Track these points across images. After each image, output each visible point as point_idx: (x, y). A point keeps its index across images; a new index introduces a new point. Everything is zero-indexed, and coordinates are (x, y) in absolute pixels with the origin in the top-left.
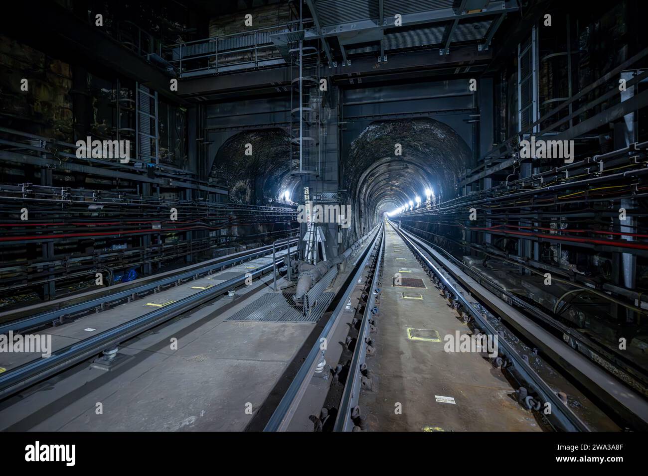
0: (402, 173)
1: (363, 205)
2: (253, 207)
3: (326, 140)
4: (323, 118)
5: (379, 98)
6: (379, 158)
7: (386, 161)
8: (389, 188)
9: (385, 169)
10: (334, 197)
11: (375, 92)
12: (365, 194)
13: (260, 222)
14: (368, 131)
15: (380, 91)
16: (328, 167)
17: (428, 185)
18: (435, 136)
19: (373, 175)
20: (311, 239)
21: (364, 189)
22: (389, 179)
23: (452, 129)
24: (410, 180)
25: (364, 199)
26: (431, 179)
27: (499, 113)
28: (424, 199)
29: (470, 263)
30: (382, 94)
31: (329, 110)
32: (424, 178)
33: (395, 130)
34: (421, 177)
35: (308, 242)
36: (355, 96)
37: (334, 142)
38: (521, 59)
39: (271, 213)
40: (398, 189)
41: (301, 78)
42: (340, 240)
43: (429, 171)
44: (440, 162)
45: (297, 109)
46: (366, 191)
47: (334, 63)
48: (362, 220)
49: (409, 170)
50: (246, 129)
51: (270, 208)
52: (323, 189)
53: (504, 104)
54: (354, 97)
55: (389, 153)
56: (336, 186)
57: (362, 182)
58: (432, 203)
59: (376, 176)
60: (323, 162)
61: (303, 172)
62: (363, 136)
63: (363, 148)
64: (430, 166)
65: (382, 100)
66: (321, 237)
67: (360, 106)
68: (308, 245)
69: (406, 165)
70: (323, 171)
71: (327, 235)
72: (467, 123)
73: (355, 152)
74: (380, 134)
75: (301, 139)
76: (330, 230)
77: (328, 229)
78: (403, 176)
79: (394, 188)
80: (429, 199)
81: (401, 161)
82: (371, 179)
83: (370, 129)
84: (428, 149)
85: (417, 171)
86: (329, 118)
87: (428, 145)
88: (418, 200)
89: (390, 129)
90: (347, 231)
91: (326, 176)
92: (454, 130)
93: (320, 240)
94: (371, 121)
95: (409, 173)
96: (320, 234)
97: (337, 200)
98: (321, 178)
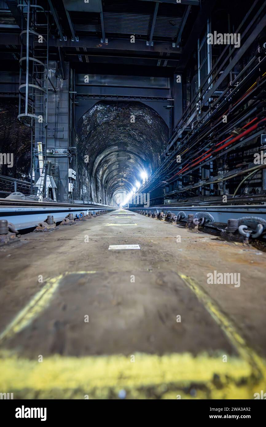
0: (127, 163)
1: (100, 184)
3: (58, 105)
4: (56, 87)
5: (105, 83)
6: (110, 146)
7: (115, 150)
8: (120, 179)
9: (115, 158)
10: (65, 152)
11: (101, 78)
12: (102, 177)
14: (96, 111)
15: (105, 78)
16: (59, 127)
18: (145, 122)
19: (106, 162)
21: (101, 173)
22: (120, 170)
23: (156, 112)
24: (132, 170)
25: (101, 180)
26: (146, 163)
27: (186, 104)
28: (142, 182)
30: (107, 80)
31: (61, 80)
32: (141, 166)
33: (118, 116)
34: (139, 165)
35: (39, 188)
37: (65, 107)
38: (200, 52)
40: (126, 180)
41: (28, 31)
42: (70, 190)
43: (144, 158)
44: (150, 148)
45: (24, 58)
47: (64, 37)
48: (99, 193)
49: (131, 161)
52: (55, 145)
53: (189, 98)
55: (117, 142)
57: (97, 164)
58: (146, 183)
59: (110, 163)
60: (56, 123)
61: (28, 115)
62: (93, 114)
63: (95, 129)
64: (144, 153)
65: (107, 85)
66: (51, 183)
67: (90, 87)
68: (39, 190)
69: (129, 155)
70: (55, 130)
71: (59, 184)
72: (166, 109)
73: (88, 129)
74: (107, 117)
75: (27, 85)
76: (61, 180)
77: (59, 179)
78: (128, 167)
79: (123, 179)
80: (144, 181)
81: (126, 151)
82: (106, 166)
83: (98, 109)
84: (142, 137)
85: (136, 160)
86: (61, 87)
87: (141, 133)
88: (138, 185)
89: (114, 114)
90: (81, 190)
91: (58, 134)
92: (158, 113)
93: (51, 185)
94: (98, 101)
95: (132, 163)
96: (51, 181)
97: (67, 155)
98: (53, 136)
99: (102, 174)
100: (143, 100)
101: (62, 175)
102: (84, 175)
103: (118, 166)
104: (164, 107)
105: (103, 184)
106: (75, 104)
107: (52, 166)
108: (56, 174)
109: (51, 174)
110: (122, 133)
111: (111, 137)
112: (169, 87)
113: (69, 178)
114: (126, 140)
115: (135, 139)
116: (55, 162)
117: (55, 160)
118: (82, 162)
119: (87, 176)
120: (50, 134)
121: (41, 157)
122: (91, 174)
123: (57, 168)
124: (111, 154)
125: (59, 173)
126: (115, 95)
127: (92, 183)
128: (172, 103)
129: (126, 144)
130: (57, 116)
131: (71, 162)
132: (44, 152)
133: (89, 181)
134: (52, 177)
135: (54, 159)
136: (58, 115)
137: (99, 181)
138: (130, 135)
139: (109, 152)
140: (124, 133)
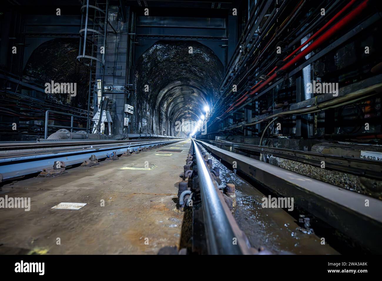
0: (191, 97)
1: (164, 116)
2: (74, 109)
4: (117, 29)
5: (164, 24)
6: (173, 81)
7: (178, 85)
8: (187, 111)
9: (180, 92)
10: (122, 89)
11: (161, 20)
12: (167, 109)
14: (156, 50)
15: (164, 19)
17: (206, 104)
18: (203, 59)
19: (171, 95)
21: (165, 106)
22: (185, 102)
23: (212, 51)
24: (197, 103)
25: (166, 113)
26: (208, 97)
30: (166, 22)
31: (122, 23)
32: (204, 99)
33: (178, 54)
34: (202, 99)
35: (96, 122)
36: (146, 21)
37: (124, 47)
40: (193, 112)
42: (126, 124)
43: (206, 93)
44: (210, 84)
46: (168, 107)
49: (195, 94)
52: (114, 82)
55: (179, 77)
57: (161, 98)
59: (174, 97)
60: (115, 62)
61: (85, 57)
62: (153, 53)
63: (156, 65)
64: (205, 88)
65: (165, 26)
66: (107, 118)
67: (150, 28)
68: (96, 124)
69: (192, 90)
70: (114, 68)
71: (115, 119)
72: (222, 47)
73: (149, 66)
74: (167, 55)
75: (86, 30)
76: (117, 115)
77: (116, 114)
78: (193, 100)
79: (190, 111)
80: (207, 114)
81: (188, 85)
82: (171, 99)
83: (158, 48)
84: (203, 73)
85: (199, 94)
86: (122, 29)
87: (202, 70)
88: (203, 117)
89: (174, 51)
90: (140, 123)
91: (116, 72)
92: (213, 52)
93: (106, 120)
94: (158, 41)
95: (196, 97)
96: (107, 115)
97: (125, 92)
98: (112, 74)
99: (167, 107)
100: (199, 39)
101: (119, 110)
102: (146, 109)
103: (183, 99)
104: (220, 46)
105: (168, 116)
106: (135, 44)
107: (110, 101)
108: (113, 109)
109: (108, 109)
110: (183, 69)
111: (173, 73)
112: (225, 27)
113: (125, 113)
114: (188, 75)
115: (196, 75)
116: (113, 98)
117: (113, 96)
118: (143, 96)
119: (149, 110)
120: (110, 72)
121: (99, 94)
122: (153, 107)
123: (114, 103)
124: (175, 88)
125: (115, 108)
126: (173, 35)
127: (154, 116)
128: (226, 42)
129: (188, 79)
131: (128, 98)
132: (103, 89)
133: (151, 114)
134: (108, 112)
135: (112, 95)
136: (117, 55)
137: (164, 113)
138: (191, 71)
139: (172, 86)
140: (185, 69)
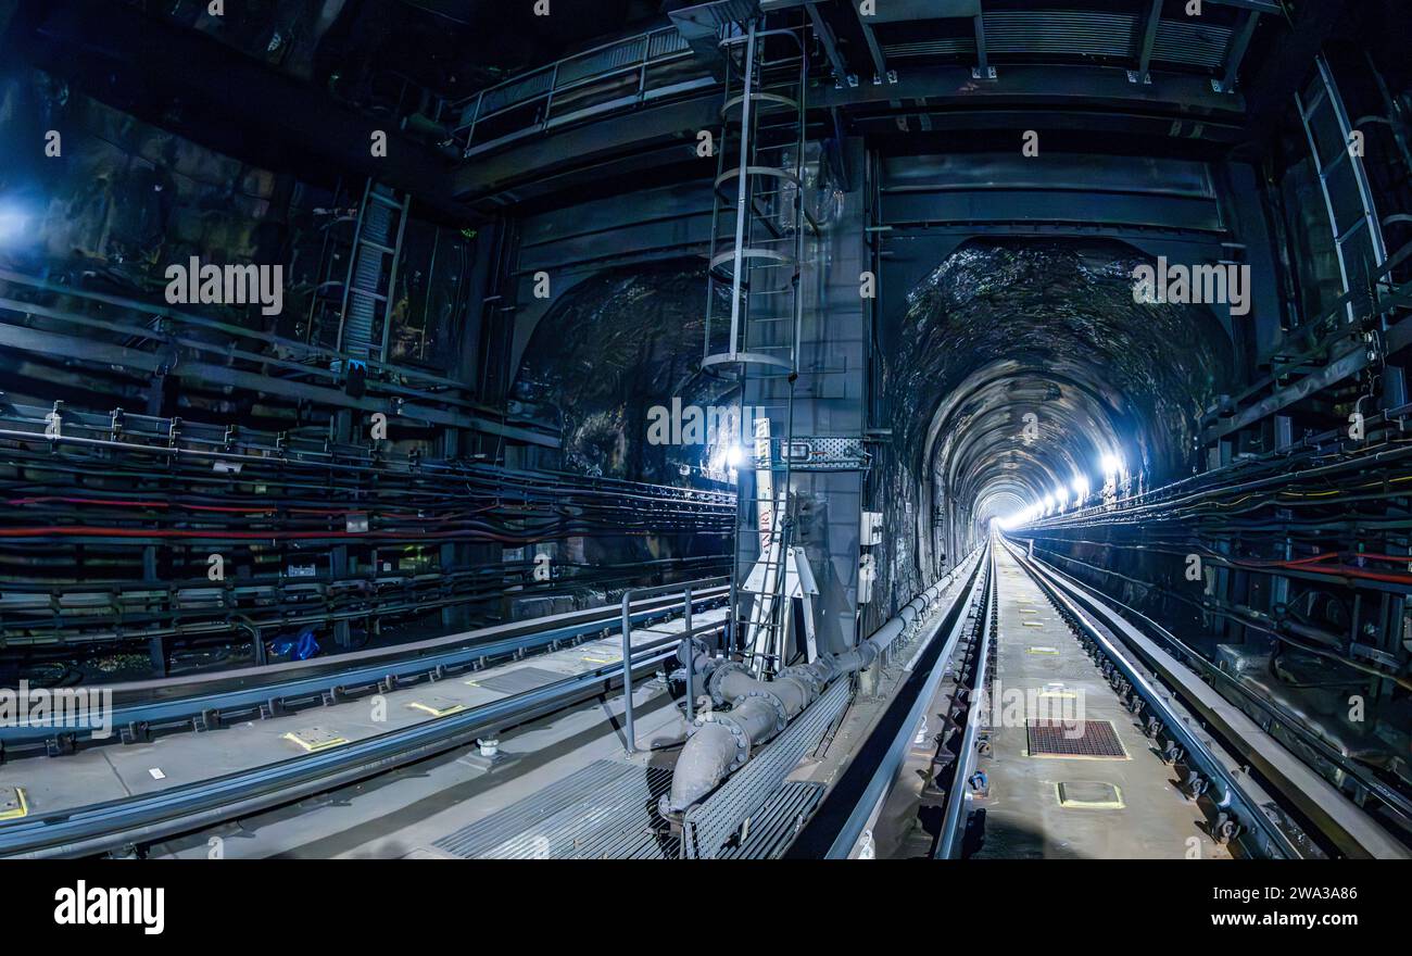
1: (941, 493)
2: (633, 486)
3: (828, 277)
4: (821, 217)
5: (984, 179)
6: (986, 362)
7: (1005, 372)
8: (1009, 453)
9: (1002, 396)
10: (851, 452)
11: (970, 165)
12: (949, 462)
13: (652, 530)
14: (956, 269)
15: (982, 163)
16: (832, 355)
17: (1110, 443)
19: (969, 409)
20: (770, 589)
21: (946, 450)
22: (1010, 427)
24: (1062, 431)
25: (946, 476)
26: (1121, 423)
28: (1098, 484)
29: (1240, 664)
30: (988, 170)
31: (839, 196)
32: (1098, 424)
33: (1030, 275)
34: (1092, 423)
35: (758, 597)
36: (917, 171)
39: (685, 506)
40: (1030, 457)
41: (747, 96)
42: (865, 595)
43: (1114, 405)
44: (1146, 380)
45: (732, 173)
46: (952, 453)
47: (849, 78)
48: (939, 533)
49: (1062, 403)
50: (609, 264)
51: (682, 493)
52: (815, 425)
54: (914, 173)
55: (1015, 347)
56: (856, 418)
57: (939, 426)
58: (1119, 493)
59: (979, 412)
60: (818, 343)
61: (738, 359)
62: (942, 280)
63: (943, 320)
64: (1118, 389)
65: (990, 184)
66: (801, 581)
69: (1056, 387)
70: (818, 369)
71: (824, 576)
73: (920, 327)
74: (991, 282)
75: (738, 254)
76: (833, 559)
77: (827, 554)
79: (1021, 453)
80: (1110, 482)
81: (1044, 373)
82: (965, 424)
83: (962, 262)
84: (1117, 340)
85: (1083, 405)
86: (838, 215)
87: (1115, 328)
88: (1081, 485)
89: (1016, 269)
90: (892, 565)
91: (825, 383)
93: (799, 590)
94: (963, 239)
95: (1062, 411)
96: (799, 572)
97: (861, 463)
98: (810, 390)
99: (950, 454)
100: (1128, 232)
101: (839, 540)
102: (900, 494)
103: (1007, 416)
105: (951, 483)
106: (882, 259)
107: (803, 505)
108: (816, 536)
109: (799, 537)
110: (1036, 321)
111: (996, 335)
113: (863, 547)
114: (1050, 341)
115: (1084, 341)
116: (813, 489)
117: (813, 482)
119: (907, 492)
121: (764, 477)
122: (917, 473)
123: (820, 512)
124: (990, 385)
125: (824, 531)
129: (1048, 353)
130: (822, 318)
133: (913, 507)
134: (800, 553)
135: (809, 475)
136: (826, 314)
138: (1066, 328)
139: (982, 380)
140: (1045, 321)
